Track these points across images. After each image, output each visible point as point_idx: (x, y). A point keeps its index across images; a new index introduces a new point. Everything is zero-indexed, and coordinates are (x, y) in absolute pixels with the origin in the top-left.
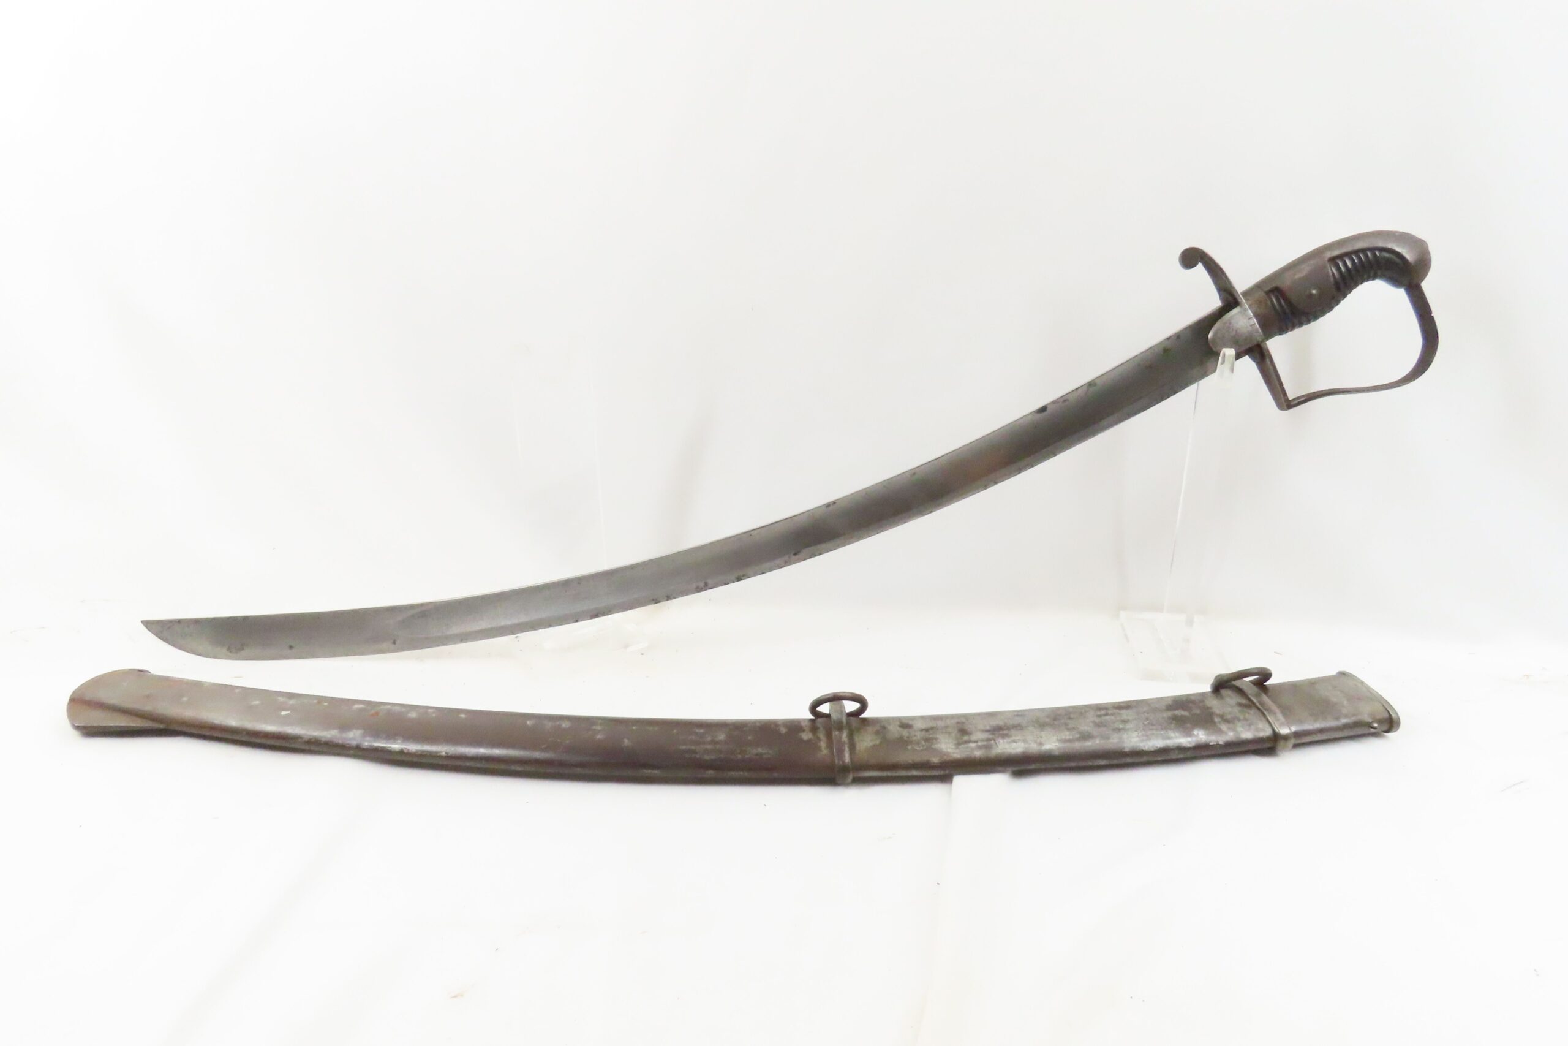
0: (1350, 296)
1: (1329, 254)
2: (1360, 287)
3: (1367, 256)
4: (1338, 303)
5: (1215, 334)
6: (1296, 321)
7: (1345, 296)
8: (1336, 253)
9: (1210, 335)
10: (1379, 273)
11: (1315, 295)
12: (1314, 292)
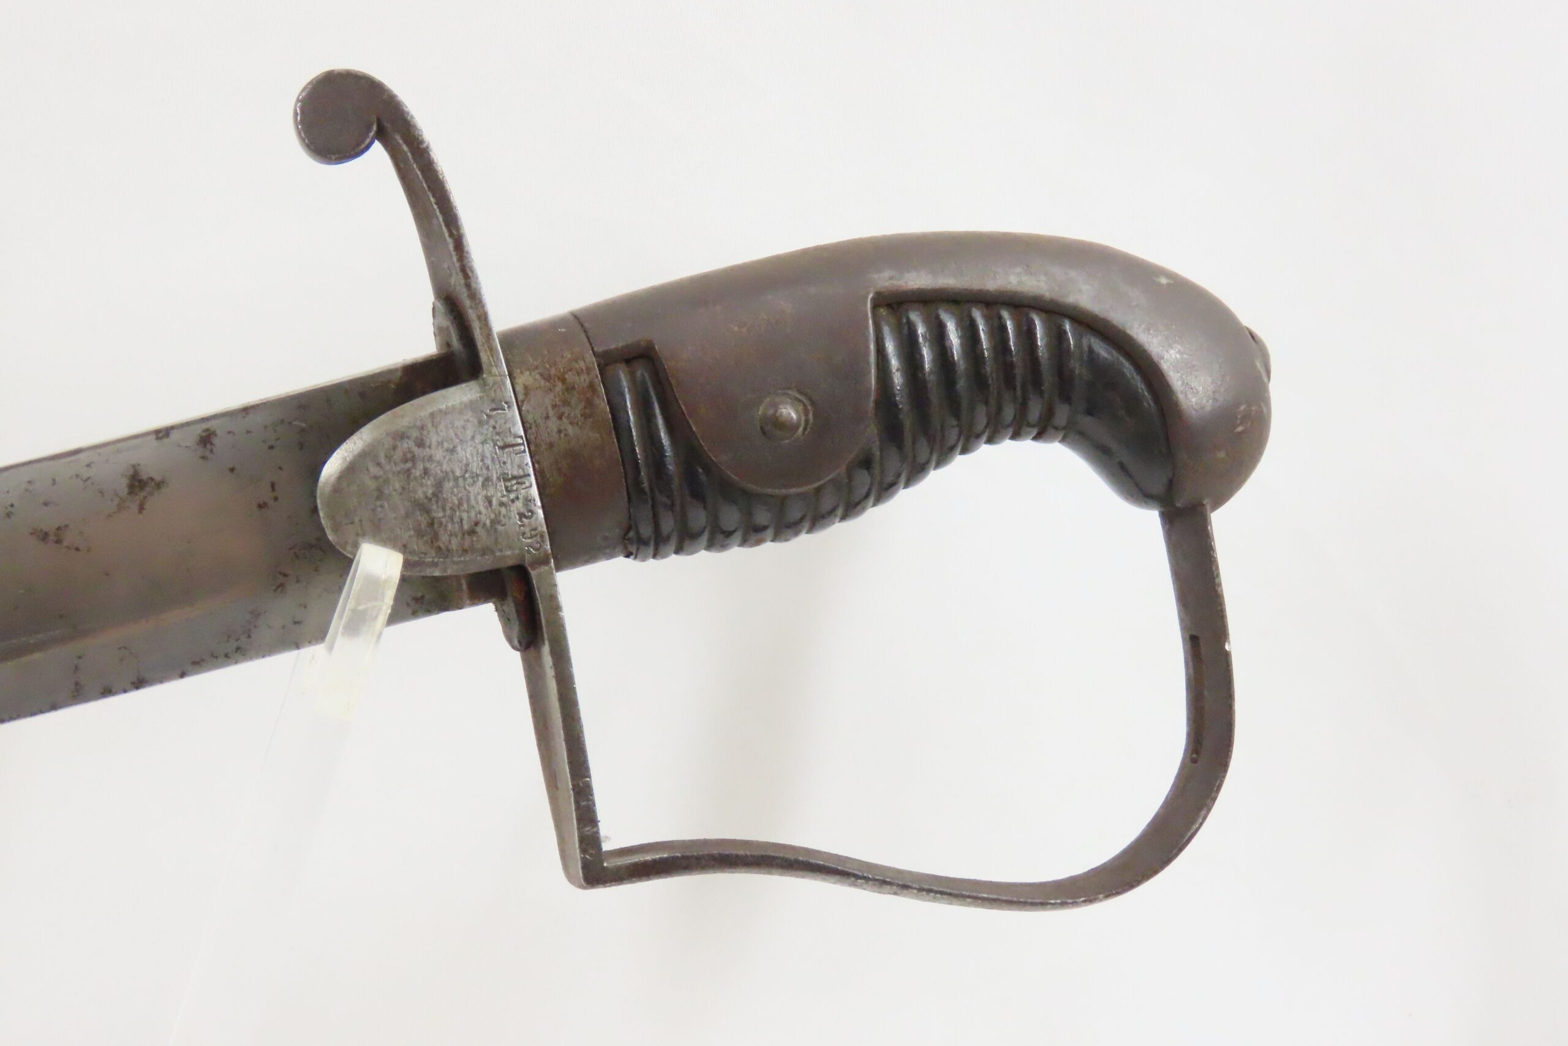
0: (936, 479)
1: (887, 279)
2: (984, 452)
3: (1027, 334)
4: (884, 490)
5: (350, 470)
6: (698, 517)
7: (916, 471)
8: (917, 280)
9: (332, 468)
10: (1062, 413)
11: (792, 427)
12: (790, 412)
